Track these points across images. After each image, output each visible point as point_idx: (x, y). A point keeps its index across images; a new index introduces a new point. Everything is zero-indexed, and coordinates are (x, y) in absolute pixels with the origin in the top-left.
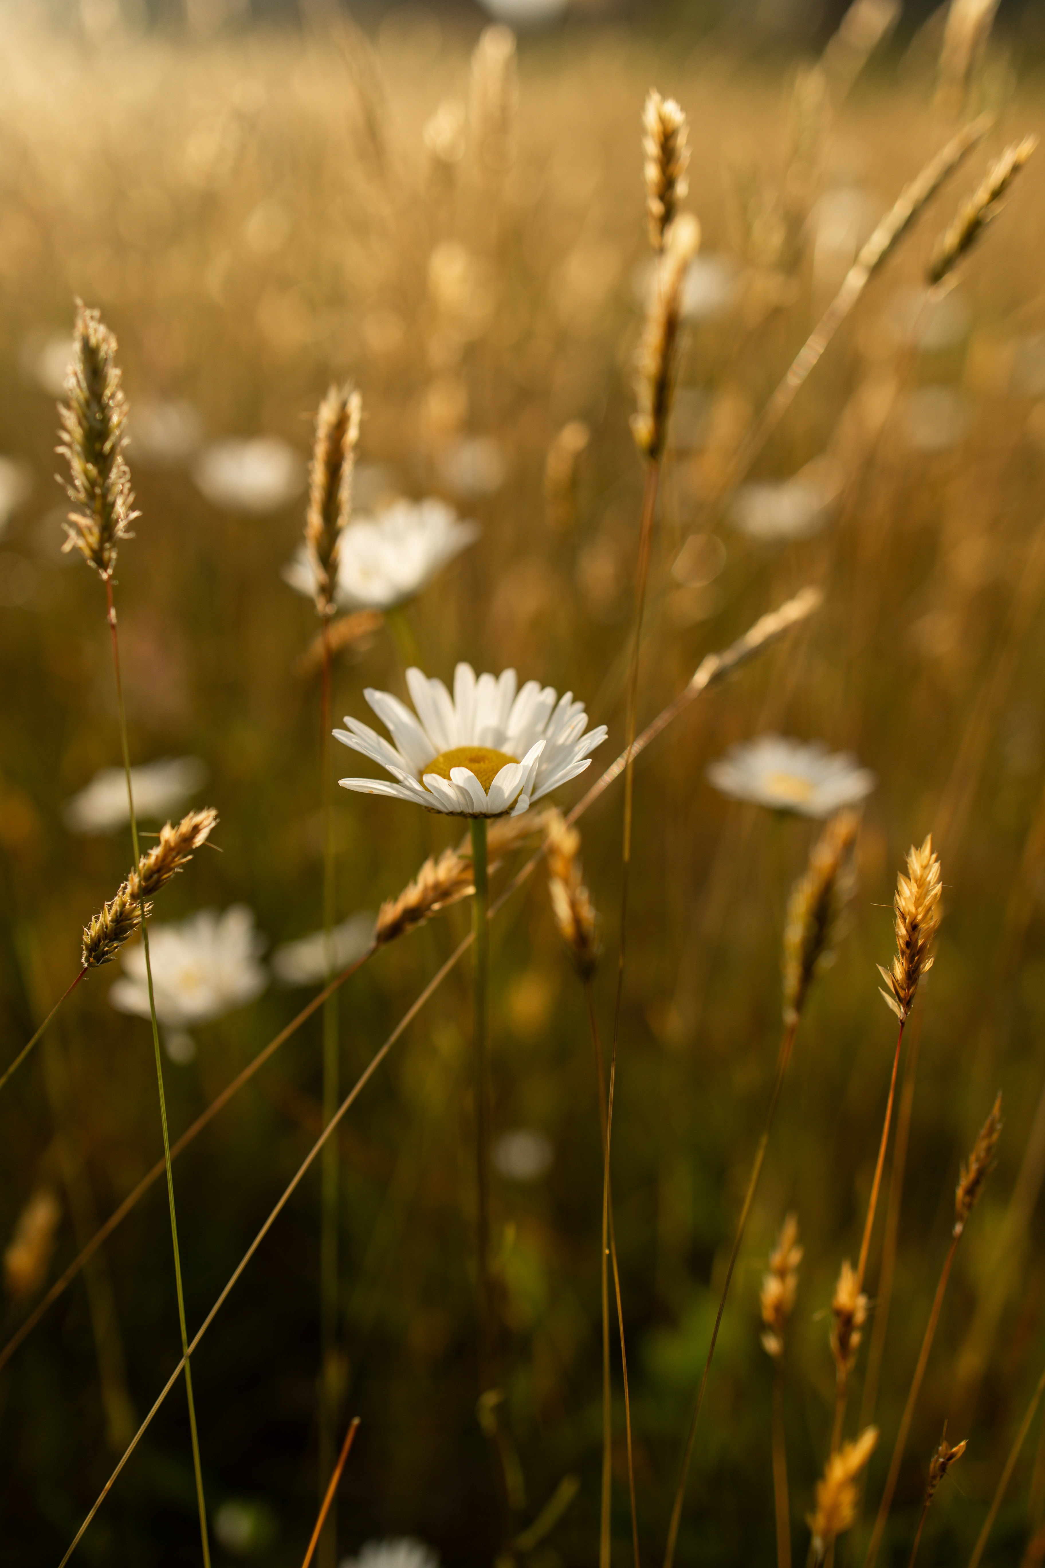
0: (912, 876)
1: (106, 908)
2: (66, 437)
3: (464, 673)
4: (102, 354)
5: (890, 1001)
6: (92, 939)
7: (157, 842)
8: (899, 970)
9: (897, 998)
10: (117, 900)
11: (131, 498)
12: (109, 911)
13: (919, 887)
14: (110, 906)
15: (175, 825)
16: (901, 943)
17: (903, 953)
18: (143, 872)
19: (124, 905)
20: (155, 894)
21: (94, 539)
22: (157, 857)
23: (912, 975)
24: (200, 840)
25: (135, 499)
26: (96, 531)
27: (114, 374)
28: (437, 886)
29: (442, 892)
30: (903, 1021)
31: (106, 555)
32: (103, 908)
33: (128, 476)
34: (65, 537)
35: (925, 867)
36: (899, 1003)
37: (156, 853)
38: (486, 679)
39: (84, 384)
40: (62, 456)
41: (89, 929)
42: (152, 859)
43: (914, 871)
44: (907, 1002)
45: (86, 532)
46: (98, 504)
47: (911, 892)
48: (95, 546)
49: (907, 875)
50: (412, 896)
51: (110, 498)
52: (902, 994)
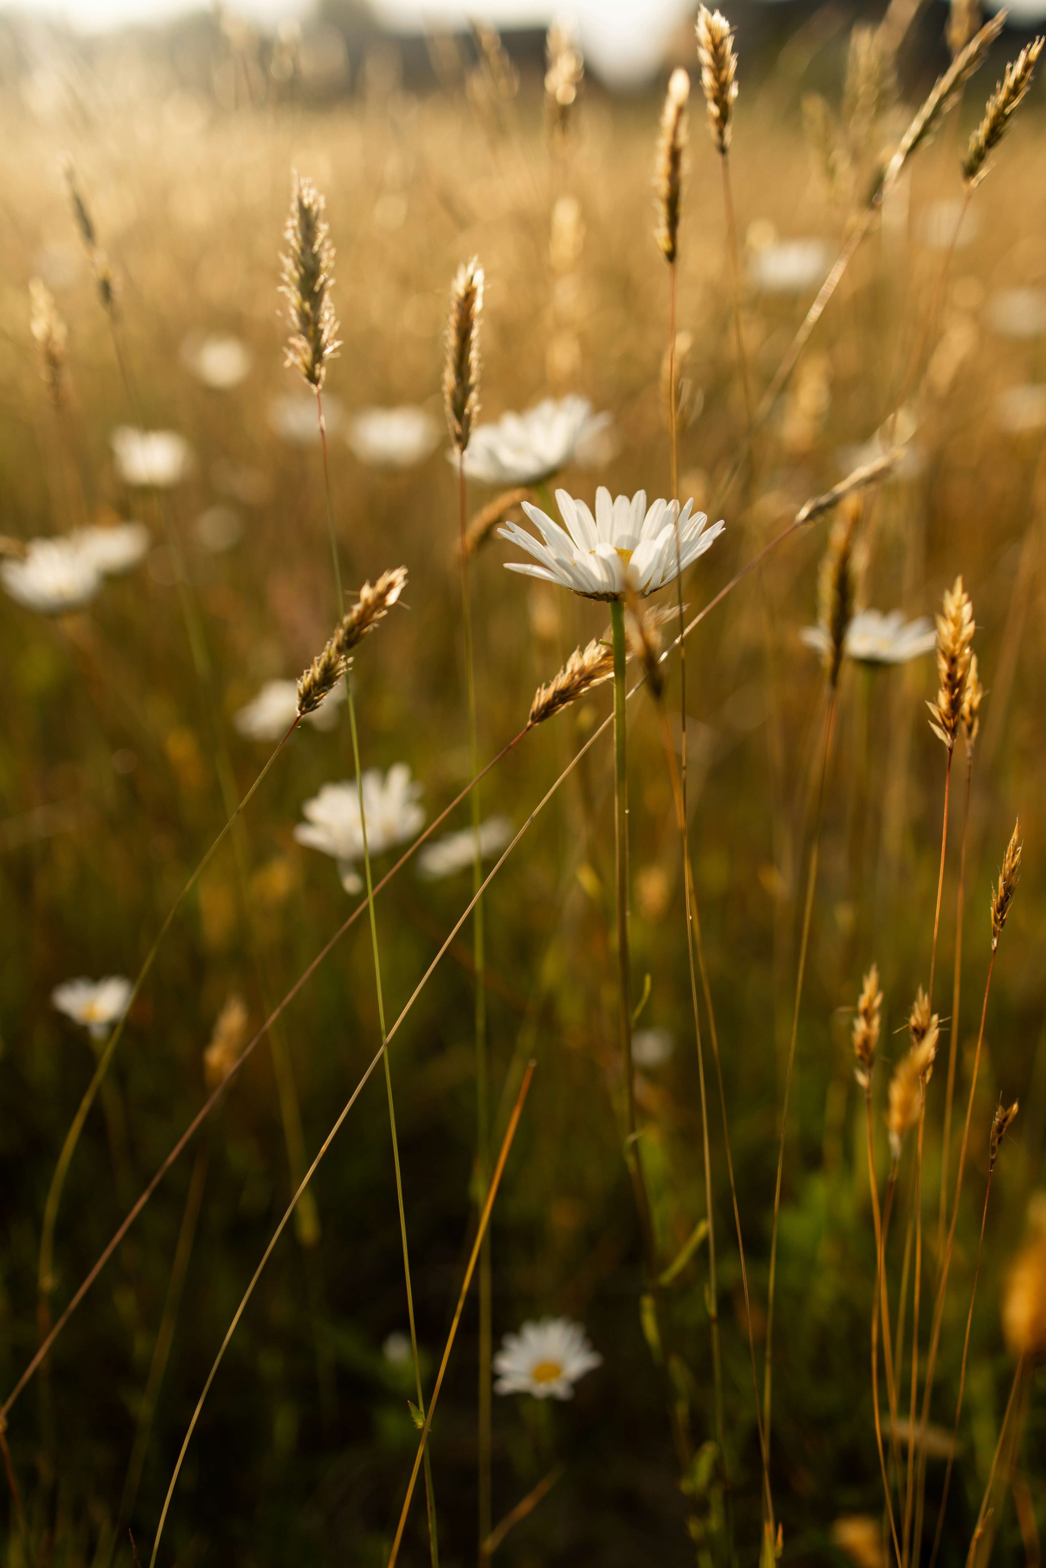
0: (948, 617)
1: (316, 662)
2: (286, 278)
3: (602, 494)
4: (314, 213)
5: (939, 732)
6: (304, 689)
7: (357, 599)
8: (943, 698)
9: (944, 728)
10: (325, 654)
11: (336, 327)
12: (318, 664)
13: (955, 625)
14: (319, 660)
15: (373, 585)
16: (943, 677)
17: (946, 685)
18: (346, 627)
19: (330, 658)
20: (356, 647)
21: (308, 357)
22: (359, 612)
23: (955, 704)
24: (392, 598)
25: (340, 328)
26: (310, 351)
27: (323, 228)
28: (582, 671)
29: (587, 676)
30: (951, 748)
31: (317, 372)
32: (313, 663)
33: (333, 311)
34: (286, 357)
35: (959, 608)
36: (946, 731)
37: (357, 608)
38: (621, 499)
39: (299, 236)
40: (283, 293)
41: (301, 681)
42: (355, 614)
43: (950, 613)
44: (953, 731)
45: (302, 352)
46: (311, 333)
47: (948, 630)
48: (309, 364)
49: (944, 615)
50: (561, 681)
51: (321, 326)
52: (947, 722)
